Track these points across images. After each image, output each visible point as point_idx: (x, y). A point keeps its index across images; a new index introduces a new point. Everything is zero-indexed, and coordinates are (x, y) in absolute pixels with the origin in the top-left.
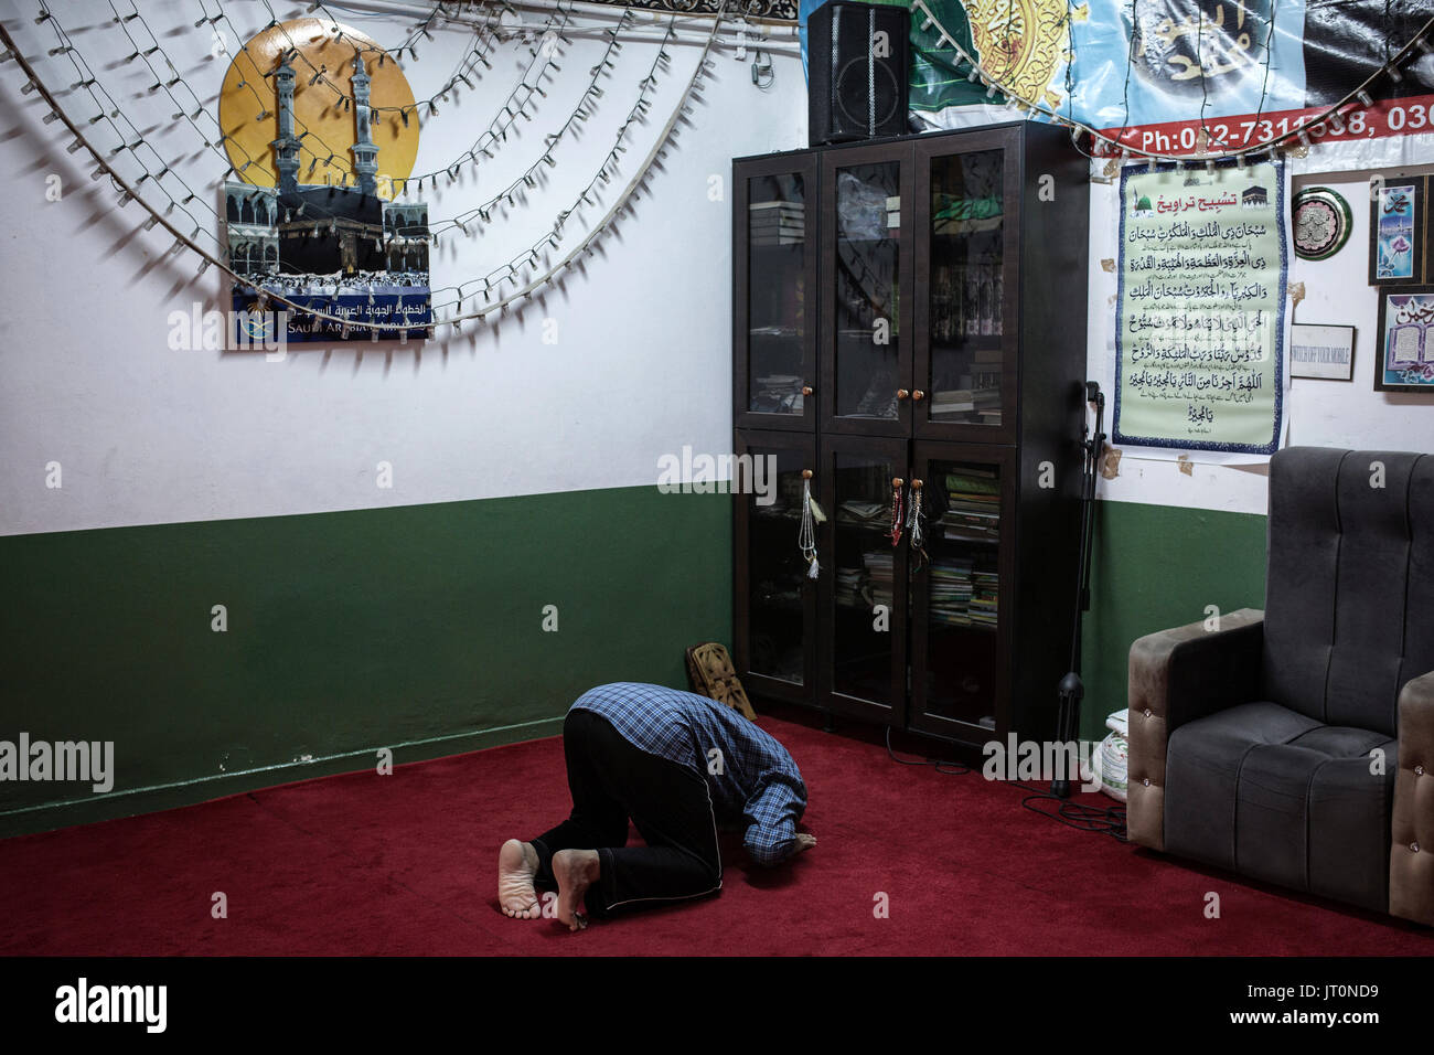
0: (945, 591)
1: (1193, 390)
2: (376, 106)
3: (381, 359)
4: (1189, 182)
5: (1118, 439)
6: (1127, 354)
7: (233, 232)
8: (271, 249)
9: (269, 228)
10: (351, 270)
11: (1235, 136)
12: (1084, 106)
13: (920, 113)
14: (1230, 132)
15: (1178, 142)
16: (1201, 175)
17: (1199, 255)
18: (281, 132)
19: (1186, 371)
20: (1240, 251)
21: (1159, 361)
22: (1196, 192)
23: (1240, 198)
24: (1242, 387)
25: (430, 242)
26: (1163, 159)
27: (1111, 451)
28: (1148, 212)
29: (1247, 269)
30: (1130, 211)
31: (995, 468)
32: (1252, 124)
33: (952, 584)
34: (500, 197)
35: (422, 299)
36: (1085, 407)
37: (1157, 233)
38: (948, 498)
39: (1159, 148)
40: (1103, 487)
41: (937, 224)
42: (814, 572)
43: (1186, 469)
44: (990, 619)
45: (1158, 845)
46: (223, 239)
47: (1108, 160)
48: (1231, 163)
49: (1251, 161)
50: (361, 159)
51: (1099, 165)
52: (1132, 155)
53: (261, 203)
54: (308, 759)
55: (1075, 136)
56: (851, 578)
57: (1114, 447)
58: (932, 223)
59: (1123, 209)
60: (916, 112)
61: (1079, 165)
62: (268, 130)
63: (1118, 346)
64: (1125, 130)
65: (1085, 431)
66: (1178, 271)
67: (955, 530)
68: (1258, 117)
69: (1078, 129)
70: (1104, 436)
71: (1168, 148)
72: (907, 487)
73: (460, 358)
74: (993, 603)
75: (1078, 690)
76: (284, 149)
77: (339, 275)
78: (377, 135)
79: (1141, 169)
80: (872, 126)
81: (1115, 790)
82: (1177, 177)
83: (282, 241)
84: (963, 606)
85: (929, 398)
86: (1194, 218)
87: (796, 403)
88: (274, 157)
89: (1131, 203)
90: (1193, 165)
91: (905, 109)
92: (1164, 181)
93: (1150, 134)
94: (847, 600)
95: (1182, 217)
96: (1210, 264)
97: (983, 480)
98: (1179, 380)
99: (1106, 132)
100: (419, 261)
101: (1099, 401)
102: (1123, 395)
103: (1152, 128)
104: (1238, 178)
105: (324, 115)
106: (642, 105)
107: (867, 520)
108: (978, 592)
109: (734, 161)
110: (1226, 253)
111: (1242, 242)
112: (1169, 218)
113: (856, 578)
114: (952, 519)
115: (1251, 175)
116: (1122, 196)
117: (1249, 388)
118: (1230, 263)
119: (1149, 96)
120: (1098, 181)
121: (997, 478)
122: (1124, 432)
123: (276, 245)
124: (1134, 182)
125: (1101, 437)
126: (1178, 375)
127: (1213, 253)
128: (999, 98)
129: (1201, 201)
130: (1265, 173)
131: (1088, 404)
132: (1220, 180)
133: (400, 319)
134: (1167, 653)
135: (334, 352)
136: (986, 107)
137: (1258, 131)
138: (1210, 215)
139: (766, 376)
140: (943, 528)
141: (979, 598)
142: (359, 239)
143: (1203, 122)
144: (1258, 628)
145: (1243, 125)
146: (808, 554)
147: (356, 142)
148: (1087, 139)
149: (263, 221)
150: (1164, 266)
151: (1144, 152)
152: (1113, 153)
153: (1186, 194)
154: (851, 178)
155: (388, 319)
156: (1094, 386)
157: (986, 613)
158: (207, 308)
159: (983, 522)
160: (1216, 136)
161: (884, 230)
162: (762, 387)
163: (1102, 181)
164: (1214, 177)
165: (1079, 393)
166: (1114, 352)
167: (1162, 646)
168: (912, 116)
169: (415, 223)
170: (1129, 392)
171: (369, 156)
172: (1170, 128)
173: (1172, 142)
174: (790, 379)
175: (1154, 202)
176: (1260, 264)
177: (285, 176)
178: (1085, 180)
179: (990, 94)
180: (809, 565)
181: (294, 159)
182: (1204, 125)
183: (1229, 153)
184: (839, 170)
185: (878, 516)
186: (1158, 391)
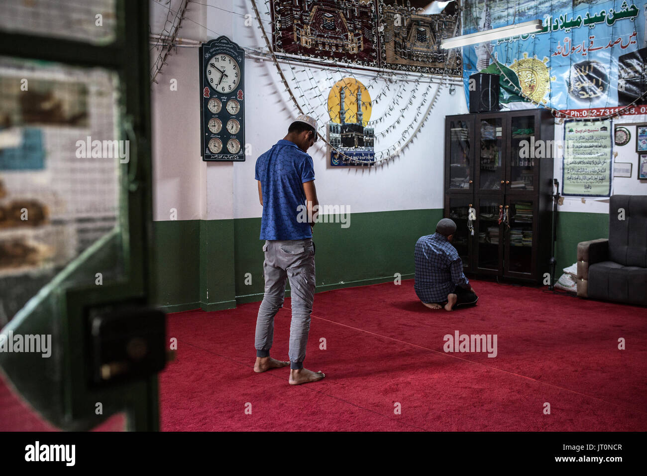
0: (514, 237)
1: (586, 181)
2: (364, 101)
3: (361, 170)
4: (585, 125)
5: (563, 194)
6: (566, 171)
7: (331, 136)
8: (339, 140)
9: (339, 135)
10: (356, 146)
11: (598, 113)
12: (554, 104)
13: (502, 104)
14: (597, 112)
15: (582, 114)
16: (589, 123)
17: (588, 144)
18: (341, 109)
19: (584, 175)
20: (599, 143)
21: (576, 173)
22: (587, 128)
23: (600, 129)
24: (600, 179)
25: (375, 139)
26: (578, 119)
27: (561, 198)
28: (572, 133)
29: (601, 148)
30: (567, 133)
31: (531, 202)
32: (603, 110)
33: (516, 235)
34: (390, 126)
35: (372, 155)
36: (553, 186)
37: (575, 138)
38: (516, 211)
39: (576, 116)
40: (559, 208)
41: (513, 135)
42: (473, 234)
43: (584, 202)
44: (530, 244)
45: (586, 295)
46: (328, 137)
47: (560, 118)
48: (597, 120)
49: (603, 120)
50: (359, 115)
51: (557, 120)
52: (569, 117)
53: (337, 128)
54: (342, 283)
55: (552, 112)
56: (483, 235)
57: (562, 196)
58: (512, 135)
59: (565, 132)
60: (501, 103)
61: (551, 119)
62: (338, 109)
63: (563, 169)
64: (566, 111)
65: (553, 193)
66: (581, 149)
67: (518, 219)
68: (605, 108)
69: (553, 110)
70: (559, 194)
71: (579, 115)
72: (503, 208)
73: (379, 170)
74: (530, 239)
75: (555, 262)
76: (341, 113)
77: (354, 147)
78: (363, 108)
79: (571, 121)
80: (490, 107)
81: (567, 288)
82: (581, 124)
83: (342, 138)
84: (520, 241)
85: (510, 183)
86: (586, 134)
87: (466, 186)
88: (340, 115)
89: (567, 130)
90: (586, 121)
91: (498, 103)
92: (577, 124)
93: (573, 112)
94: (482, 241)
95: (583, 134)
96: (590, 147)
97: (528, 206)
98: (582, 178)
99: (560, 111)
100: (371, 144)
101: (557, 184)
102: (565, 182)
103: (574, 110)
104: (599, 124)
105: (350, 104)
106: (425, 100)
107: (489, 218)
108: (524, 237)
109: (446, 116)
110: (595, 144)
111: (600, 141)
112: (579, 134)
113: (484, 235)
114: (517, 216)
115: (603, 124)
116: (565, 128)
117: (602, 179)
118: (596, 146)
119: (573, 102)
120: (556, 124)
121: (532, 205)
122: (565, 192)
123: (340, 139)
124: (568, 125)
125: (558, 194)
126: (581, 177)
127: (591, 144)
128: (528, 100)
129: (589, 130)
130: (607, 123)
131: (554, 185)
132: (594, 124)
133: (368, 160)
134: (588, 246)
135: (351, 169)
136: (523, 103)
137: (605, 112)
138: (591, 134)
139: (454, 178)
140: (514, 219)
141: (525, 238)
142: (358, 138)
143: (590, 109)
144: (607, 242)
145: (601, 110)
146: (470, 228)
147: (358, 111)
148: (555, 113)
149: (337, 133)
150: (577, 147)
151: (571, 116)
152: (563, 116)
153: (584, 128)
154: (485, 122)
155: (365, 160)
156: (556, 180)
157: (529, 241)
158: (323, 156)
159: (527, 217)
160: (592, 113)
161: (495, 136)
162: (453, 181)
163: (558, 124)
164: (592, 124)
165: (551, 182)
166: (562, 171)
167: (587, 244)
168: (500, 104)
169: (371, 134)
170: (566, 182)
171: (361, 115)
172: (579, 111)
173: (580, 114)
174: (462, 179)
175: (574, 130)
176: (605, 147)
177: (342, 120)
178: (553, 123)
179: (525, 100)
180: (471, 232)
181: (344, 116)
182: (590, 110)
183: (597, 118)
184: (482, 120)
185: (492, 217)
186: (575, 181)
